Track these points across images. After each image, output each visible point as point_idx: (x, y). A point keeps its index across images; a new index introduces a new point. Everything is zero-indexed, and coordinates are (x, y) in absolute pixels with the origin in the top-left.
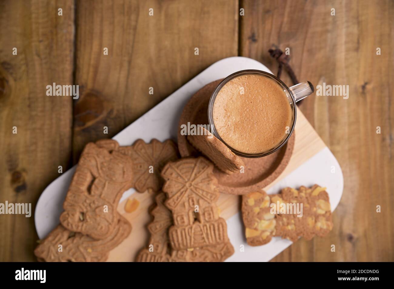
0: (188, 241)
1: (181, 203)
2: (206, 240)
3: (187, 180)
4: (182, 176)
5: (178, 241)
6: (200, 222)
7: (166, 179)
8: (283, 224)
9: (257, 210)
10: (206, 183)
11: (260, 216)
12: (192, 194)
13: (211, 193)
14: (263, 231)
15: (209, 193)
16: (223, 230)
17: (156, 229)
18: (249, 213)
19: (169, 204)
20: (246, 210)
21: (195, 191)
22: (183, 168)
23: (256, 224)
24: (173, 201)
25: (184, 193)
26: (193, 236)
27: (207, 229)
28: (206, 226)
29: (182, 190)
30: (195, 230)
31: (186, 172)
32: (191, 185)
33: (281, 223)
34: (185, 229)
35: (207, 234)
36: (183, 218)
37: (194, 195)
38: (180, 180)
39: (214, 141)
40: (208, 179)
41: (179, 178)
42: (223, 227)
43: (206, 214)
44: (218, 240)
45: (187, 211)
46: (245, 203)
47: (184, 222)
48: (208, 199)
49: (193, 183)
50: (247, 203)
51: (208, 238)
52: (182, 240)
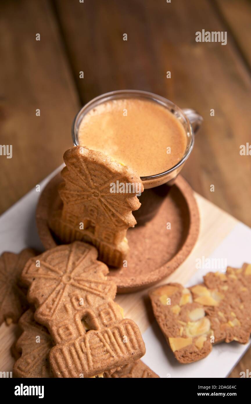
0: (84, 362)
1: (59, 306)
2: (113, 354)
3: (62, 273)
4: (54, 268)
5: (67, 366)
6: (95, 328)
7: (30, 280)
8: (221, 321)
9: (176, 309)
10: (91, 271)
11: (183, 316)
12: (73, 291)
13: (103, 283)
14: (196, 338)
15: (100, 283)
16: (135, 333)
17: (28, 364)
18: (166, 316)
19: (42, 314)
20: (161, 312)
21: (78, 285)
22: (53, 259)
23: (182, 329)
24: (47, 307)
25: (61, 291)
26: (89, 352)
27: (109, 337)
28: (107, 332)
29: (58, 289)
30: (90, 343)
31: (58, 263)
32: (70, 278)
33: (217, 320)
34: (74, 345)
35: (112, 344)
36: (67, 329)
37: (77, 292)
38: (53, 275)
39: (90, 154)
40: (93, 266)
41: (50, 272)
42: (133, 328)
43: (103, 315)
44: (132, 351)
45: (72, 316)
46: (156, 304)
47: (70, 334)
48: (100, 292)
49: (72, 275)
50: (159, 303)
51: (115, 350)
52: (74, 362)
